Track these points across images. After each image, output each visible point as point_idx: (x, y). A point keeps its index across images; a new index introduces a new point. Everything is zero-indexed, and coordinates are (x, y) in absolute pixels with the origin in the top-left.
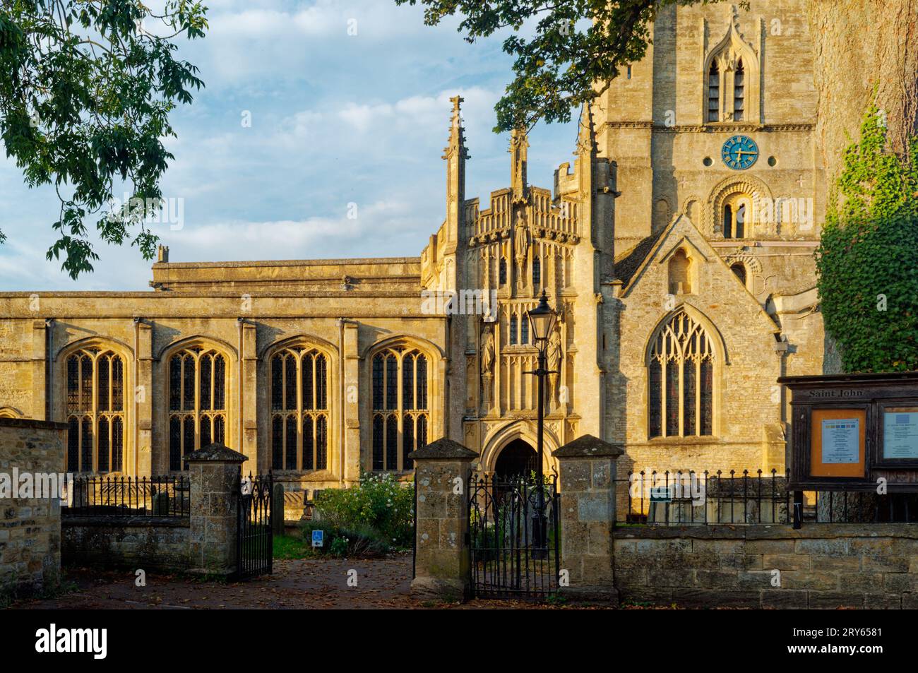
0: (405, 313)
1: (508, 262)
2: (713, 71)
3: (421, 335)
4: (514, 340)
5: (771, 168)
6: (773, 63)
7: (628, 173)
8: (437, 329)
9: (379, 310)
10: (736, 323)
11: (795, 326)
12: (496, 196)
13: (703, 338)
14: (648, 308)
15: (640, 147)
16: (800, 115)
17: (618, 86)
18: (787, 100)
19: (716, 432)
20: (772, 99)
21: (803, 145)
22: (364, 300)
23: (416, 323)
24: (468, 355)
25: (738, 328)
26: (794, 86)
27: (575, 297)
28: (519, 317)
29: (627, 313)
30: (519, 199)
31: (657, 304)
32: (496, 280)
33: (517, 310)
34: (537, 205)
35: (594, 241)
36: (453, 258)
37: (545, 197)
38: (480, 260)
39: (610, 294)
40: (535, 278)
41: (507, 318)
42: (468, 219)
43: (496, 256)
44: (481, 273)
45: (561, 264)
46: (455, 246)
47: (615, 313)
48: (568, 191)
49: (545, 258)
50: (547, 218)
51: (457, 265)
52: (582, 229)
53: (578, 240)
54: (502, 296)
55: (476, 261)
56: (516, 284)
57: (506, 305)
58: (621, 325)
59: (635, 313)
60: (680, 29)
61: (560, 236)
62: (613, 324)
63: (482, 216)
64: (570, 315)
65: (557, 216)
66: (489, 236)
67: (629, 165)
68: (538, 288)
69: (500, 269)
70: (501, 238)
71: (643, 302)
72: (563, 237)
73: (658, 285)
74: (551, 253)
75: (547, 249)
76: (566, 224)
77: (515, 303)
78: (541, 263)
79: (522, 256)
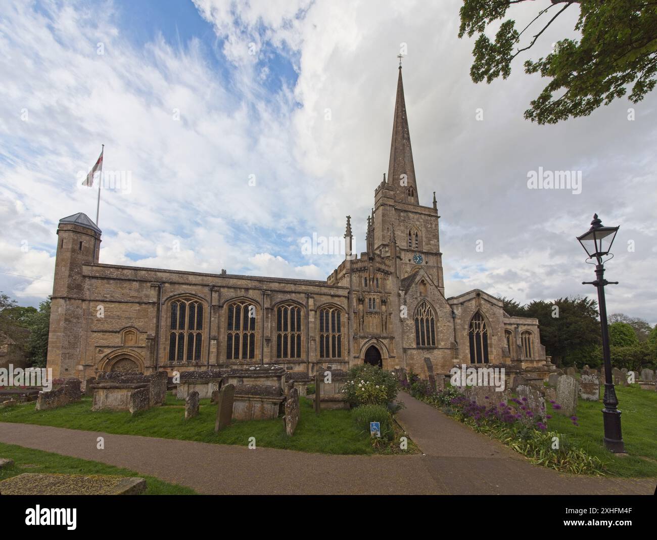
0: (332, 293)
1: (368, 279)
2: (410, 234)
3: (338, 303)
4: (370, 308)
8: (344, 301)
9: (322, 292)
10: (441, 306)
11: (458, 310)
12: (363, 254)
13: (431, 311)
14: (414, 300)
16: (433, 250)
18: (429, 246)
19: (436, 345)
20: (426, 245)
21: (434, 259)
22: (316, 287)
23: (336, 299)
24: (354, 313)
25: (441, 309)
26: (431, 242)
27: (391, 293)
28: (372, 299)
29: (408, 301)
30: (371, 256)
31: (416, 298)
32: (363, 285)
33: (371, 297)
34: (378, 259)
35: (396, 274)
36: (349, 275)
37: (380, 257)
38: (358, 277)
39: (402, 293)
40: (377, 286)
41: (368, 299)
42: (353, 261)
43: (363, 276)
44: (358, 282)
45: (385, 281)
46: (349, 270)
47: (404, 300)
48: (386, 256)
49: (380, 278)
50: (380, 264)
51: (350, 277)
52: (392, 270)
53: (391, 273)
54: (366, 291)
55: (356, 277)
56: (371, 287)
57: (367, 294)
58: (406, 305)
59: (410, 301)
60: (401, 220)
61: (384, 270)
62: (403, 304)
63: (358, 261)
64: (389, 300)
65: (384, 264)
66: (361, 268)
68: (378, 289)
69: (365, 281)
70: (365, 270)
71: (412, 297)
72: (386, 271)
73: (416, 292)
74: (382, 277)
75: (380, 275)
76: (386, 267)
77: (371, 294)
78: (379, 280)
79: (372, 277)
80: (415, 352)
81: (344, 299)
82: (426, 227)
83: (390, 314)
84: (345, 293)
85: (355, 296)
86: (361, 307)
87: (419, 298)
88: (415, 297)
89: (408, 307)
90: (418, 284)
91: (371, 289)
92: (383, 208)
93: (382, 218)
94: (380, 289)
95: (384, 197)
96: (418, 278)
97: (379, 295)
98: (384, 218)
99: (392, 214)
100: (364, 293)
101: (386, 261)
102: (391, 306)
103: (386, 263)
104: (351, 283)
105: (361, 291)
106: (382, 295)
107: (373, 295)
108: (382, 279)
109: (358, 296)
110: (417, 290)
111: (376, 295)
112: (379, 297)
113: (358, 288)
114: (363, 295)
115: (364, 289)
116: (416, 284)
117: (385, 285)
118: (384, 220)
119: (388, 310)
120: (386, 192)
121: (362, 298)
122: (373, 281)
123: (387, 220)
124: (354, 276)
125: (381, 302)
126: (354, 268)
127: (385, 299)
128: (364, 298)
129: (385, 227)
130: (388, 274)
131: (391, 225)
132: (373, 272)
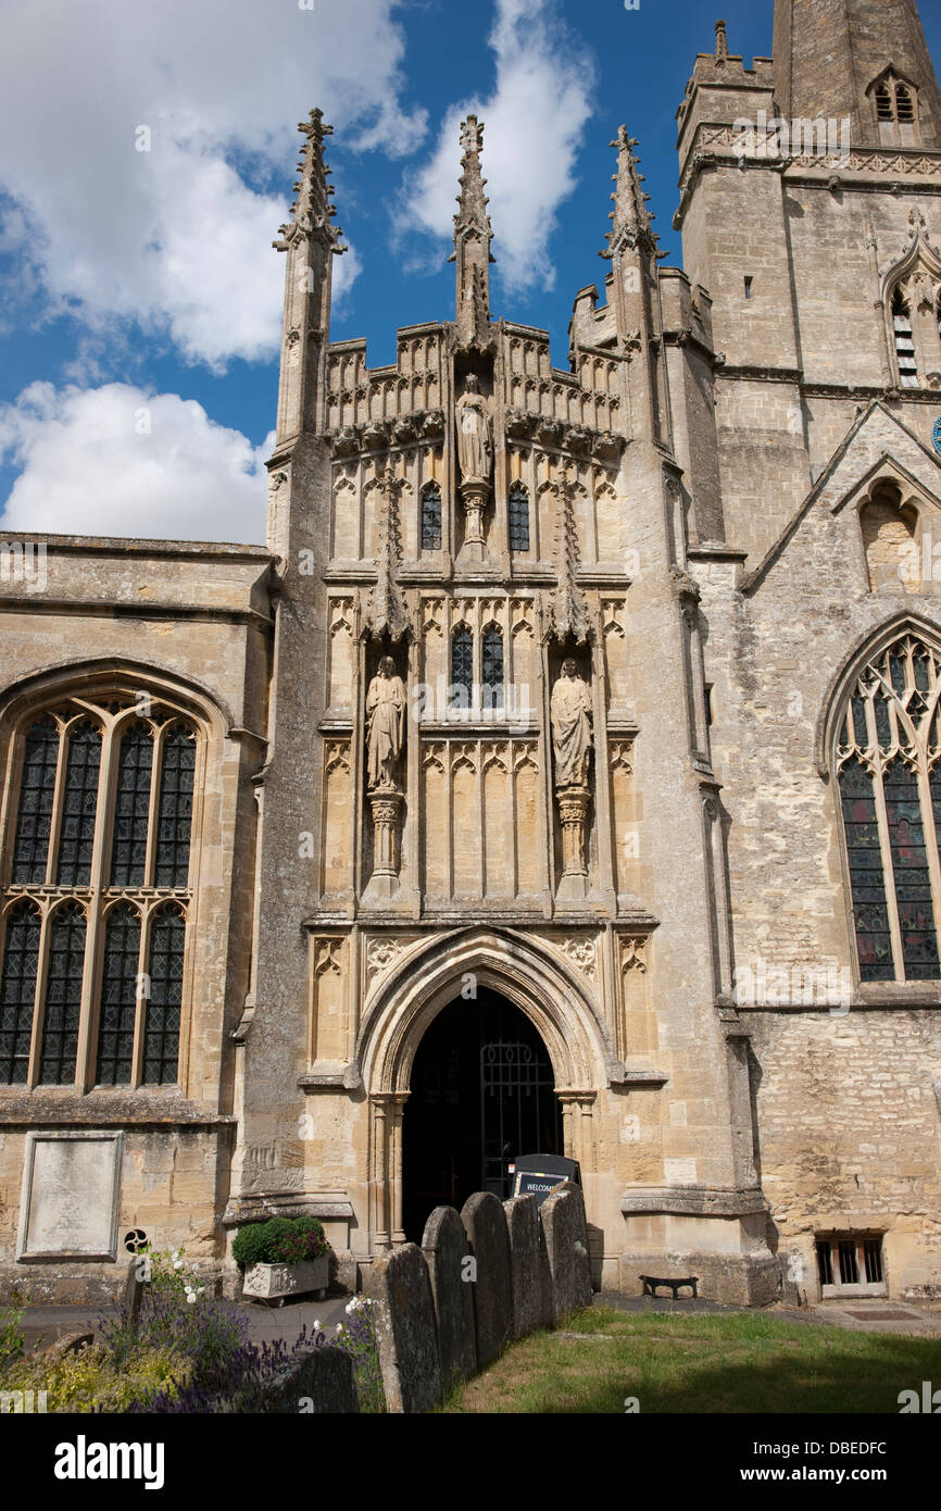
0: (127, 594)
2: (900, 309)
3: (172, 665)
7: (762, 456)
8: (223, 648)
12: (411, 337)
15: (783, 414)
17: (730, 308)
27: (625, 586)
28: (476, 633)
29: (763, 630)
30: (465, 343)
31: (840, 613)
32: (411, 538)
33: (472, 618)
34: (515, 361)
35: (663, 447)
36: (286, 470)
37: (536, 345)
38: (369, 487)
39: (716, 583)
40: (517, 539)
41: (441, 635)
42: (336, 387)
43: (412, 479)
44: (371, 520)
45: (583, 506)
46: (294, 441)
47: (734, 630)
48: (594, 343)
49: (542, 490)
50: (541, 392)
51: (296, 486)
52: (631, 421)
53: (622, 445)
54: (426, 577)
55: (358, 488)
56: (466, 550)
57: (438, 601)
58: (752, 663)
59: (785, 634)
60: (831, 234)
61: (574, 433)
62: (729, 659)
63: (372, 381)
64: (612, 635)
65: (566, 389)
66: (389, 426)
67: (763, 442)
68: (525, 562)
69: (423, 512)
70: (423, 435)
71: (804, 606)
72: (582, 436)
73: (837, 564)
74: (556, 478)
75: (543, 466)
76: (589, 407)
77: (464, 598)
78: (531, 500)
79: (480, 480)
80: (840, 1033)
81: (222, 630)
83: (622, 739)
84: (231, 587)
85: (350, 617)
86: (384, 688)
87: (855, 608)
88: (829, 600)
89: (767, 678)
90: (850, 514)
91: (466, 565)
92: (710, 179)
93: (709, 229)
94: (539, 559)
95: (715, 126)
96: (848, 469)
97: (529, 601)
98: (721, 231)
99: (770, 204)
100: (412, 597)
101: (587, 369)
102: (630, 676)
103: (587, 385)
104: (308, 525)
105: (383, 581)
106: (552, 599)
107: (485, 602)
108: (555, 489)
109: (363, 616)
110: (838, 553)
111: (507, 604)
112: (532, 617)
113: (365, 560)
114: (406, 606)
115: (415, 568)
116: (835, 512)
117: (584, 527)
118: (724, 237)
119: (608, 707)
120: (728, 98)
121: (392, 626)
122: (488, 512)
123: (743, 237)
124: (345, 482)
125: (546, 650)
126: (341, 425)
127: (582, 629)
128: (412, 627)
129: (727, 276)
130: (598, 455)
131: (768, 262)
132: (483, 447)
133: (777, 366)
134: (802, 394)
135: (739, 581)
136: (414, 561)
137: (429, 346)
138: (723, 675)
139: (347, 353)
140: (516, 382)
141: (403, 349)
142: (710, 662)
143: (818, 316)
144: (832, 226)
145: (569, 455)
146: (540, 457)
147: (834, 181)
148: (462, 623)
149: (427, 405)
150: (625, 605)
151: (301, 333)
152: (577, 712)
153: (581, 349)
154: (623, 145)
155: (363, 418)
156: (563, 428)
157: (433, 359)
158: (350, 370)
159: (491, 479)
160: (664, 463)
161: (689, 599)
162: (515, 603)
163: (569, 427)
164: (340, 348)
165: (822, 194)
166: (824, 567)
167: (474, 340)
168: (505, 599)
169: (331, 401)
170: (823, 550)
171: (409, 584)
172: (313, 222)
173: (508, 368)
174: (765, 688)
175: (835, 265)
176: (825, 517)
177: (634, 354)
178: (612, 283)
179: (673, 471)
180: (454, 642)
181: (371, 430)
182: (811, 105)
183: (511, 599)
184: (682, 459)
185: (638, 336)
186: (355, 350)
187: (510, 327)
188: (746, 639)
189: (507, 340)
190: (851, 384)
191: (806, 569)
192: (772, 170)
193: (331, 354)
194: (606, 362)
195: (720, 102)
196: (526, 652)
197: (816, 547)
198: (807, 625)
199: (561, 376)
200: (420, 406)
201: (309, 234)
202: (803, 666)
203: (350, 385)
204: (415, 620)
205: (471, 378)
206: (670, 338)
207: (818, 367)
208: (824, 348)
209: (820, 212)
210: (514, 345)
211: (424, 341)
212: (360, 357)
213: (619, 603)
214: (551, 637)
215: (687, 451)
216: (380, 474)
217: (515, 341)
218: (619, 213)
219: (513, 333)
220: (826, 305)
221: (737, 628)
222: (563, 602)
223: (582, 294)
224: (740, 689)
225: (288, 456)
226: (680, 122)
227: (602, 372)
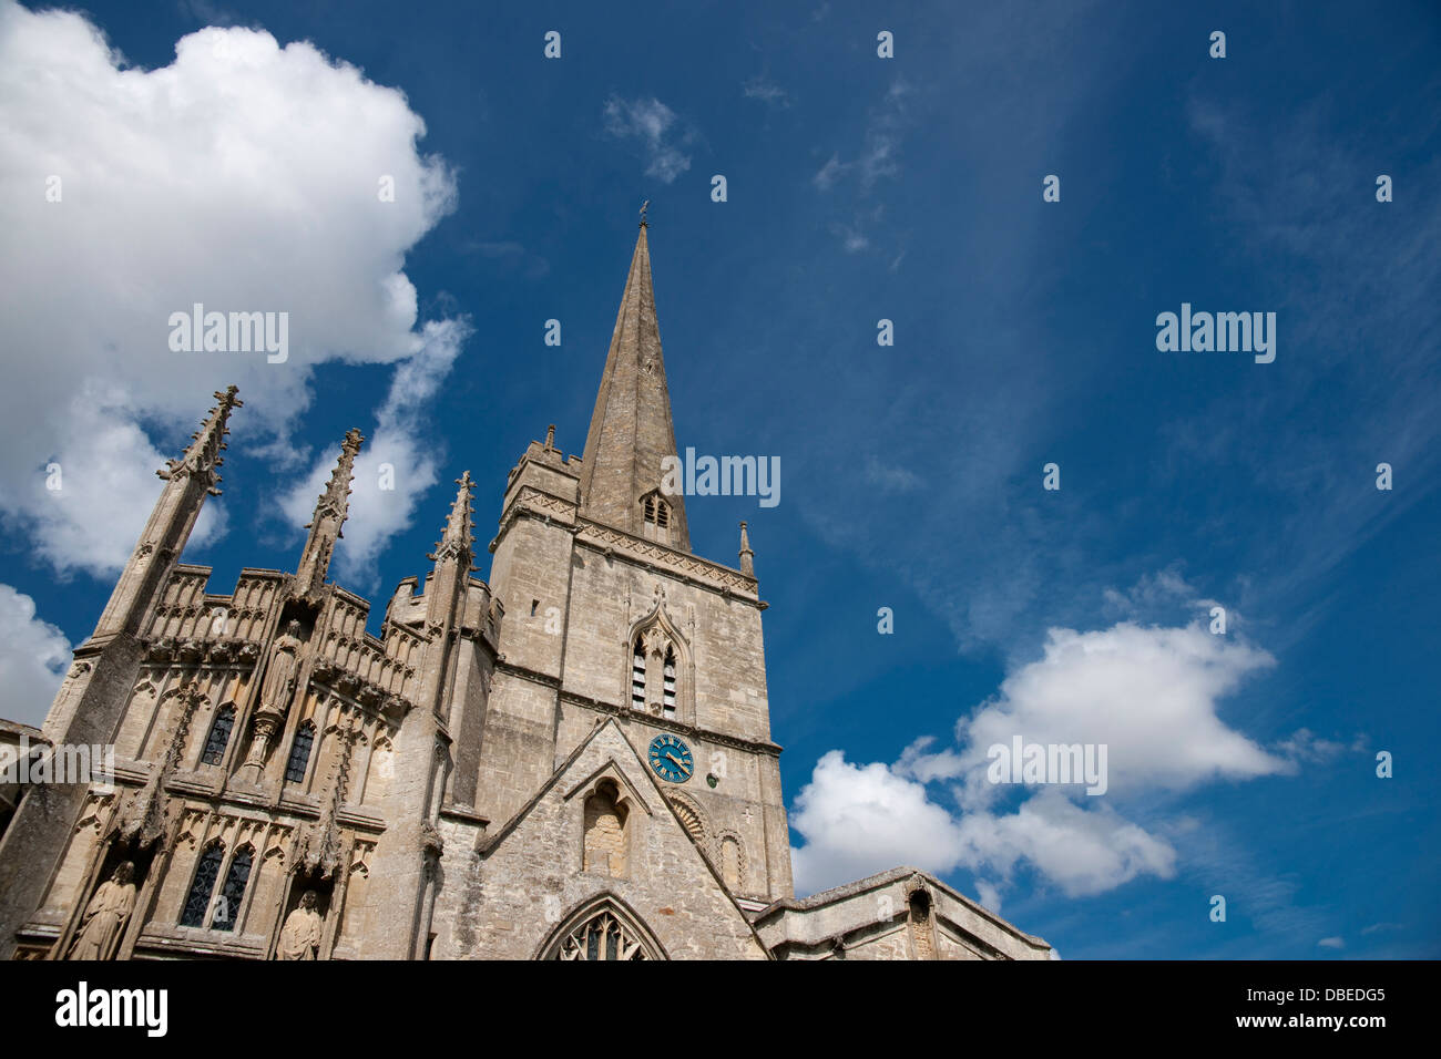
1: (240, 717)
2: (638, 650)
5: (710, 789)
6: (708, 659)
7: (519, 740)
12: (254, 577)
14: (538, 890)
15: (541, 710)
16: (741, 730)
17: (518, 620)
18: (725, 708)
20: (708, 701)
21: (747, 770)
26: (732, 693)
27: (379, 831)
28: (228, 852)
29: (490, 891)
30: (298, 595)
31: (555, 885)
32: (194, 749)
33: (228, 837)
34: (336, 619)
35: (440, 716)
36: (93, 662)
37: (357, 611)
38: (169, 695)
39: (458, 841)
40: (293, 770)
41: (192, 849)
42: (170, 601)
43: (214, 697)
44: (161, 725)
45: (360, 753)
46: (112, 638)
47: (465, 887)
48: (405, 621)
49: (329, 731)
50: (351, 649)
51: (97, 678)
52: (419, 690)
53: (407, 708)
54: (196, 789)
55: (158, 694)
56: (243, 771)
57: (201, 814)
58: (475, 920)
59: (507, 897)
60: (601, 586)
61: (369, 689)
62: (455, 913)
63: (205, 604)
64: (358, 874)
65: (372, 652)
66: (207, 646)
67: (522, 729)
68: (295, 792)
69: (214, 727)
70: (235, 661)
71: (527, 874)
72: (375, 693)
73: (560, 842)
74: (344, 724)
75: (335, 712)
76: (388, 671)
77: (227, 816)
78: (317, 738)
79: (275, 711)
82: (711, 636)
85: (104, 814)
86: (116, 895)
87: (568, 882)
88: (548, 872)
89: (485, 935)
90: (577, 803)
91: (239, 785)
92: (523, 524)
93: (515, 559)
94: (308, 792)
95: (535, 490)
96: (582, 766)
97: (289, 830)
98: (523, 562)
99: (562, 553)
100: (176, 806)
101: (394, 640)
102: (364, 917)
103: (391, 653)
104: (95, 717)
105: (152, 785)
106: (311, 831)
107: (246, 823)
108: (341, 733)
109: (119, 816)
110: (563, 833)
111: (266, 828)
112: (287, 846)
113: (140, 762)
114: (167, 813)
115: (188, 778)
116: (567, 798)
117: (356, 772)
118: (524, 568)
119: (335, 944)
120: (547, 475)
121: (146, 832)
122: (274, 741)
123: (538, 572)
124: (147, 685)
125: (291, 879)
126: (163, 634)
127: (331, 864)
128: (165, 835)
129: (521, 596)
130: (385, 712)
131: (552, 594)
132: (287, 683)
133: (544, 672)
134: (559, 698)
135: (478, 844)
136: (187, 773)
137: (266, 588)
138: (447, 927)
139: (191, 575)
140: (332, 636)
141: (243, 584)
142: (438, 913)
143: (581, 642)
144: (602, 581)
145: (360, 706)
146: (335, 703)
147: (610, 551)
148: (218, 839)
149: (248, 636)
150: (376, 848)
151: (155, 548)
152: (305, 945)
153: (393, 623)
154: (465, 484)
155: (186, 633)
156: (361, 683)
157: (267, 601)
158: (189, 590)
159: (286, 713)
160: (439, 731)
161: (433, 852)
162: (275, 829)
163: (367, 684)
164: (186, 569)
165: (599, 557)
166: (550, 843)
167: (306, 594)
168: (266, 823)
169: (161, 612)
170: (551, 828)
171: (177, 793)
172: (200, 465)
173: (328, 624)
174: (481, 945)
175: (599, 608)
176: (557, 801)
177: (435, 638)
178: (431, 579)
179: (444, 739)
180: (203, 857)
181: (190, 645)
182: (603, 496)
183: (272, 824)
184: (453, 731)
185: (442, 625)
186: (199, 575)
187: (340, 592)
188: (474, 896)
189: (335, 601)
190: (597, 698)
191: (536, 842)
192: (569, 531)
193: (175, 573)
194: (411, 639)
195: (541, 476)
196: (271, 878)
197: (546, 824)
198: (527, 891)
199: (371, 640)
200: (242, 635)
201: (192, 474)
202: (517, 928)
203: (184, 602)
204: (171, 829)
205: (294, 623)
206: (466, 632)
207: (575, 679)
208: (581, 666)
209: (596, 569)
210: (340, 606)
211: (263, 584)
212: (201, 582)
213: (370, 846)
214: (300, 867)
215: (459, 726)
216: (184, 686)
217: (341, 603)
218: (449, 530)
219: (340, 596)
220: (589, 635)
221: (469, 885)
222: (320, 835)
223: (406, 581)
224: (459, 943)
225: (100, 649)
226: (511, 480)
227: (405, 646)
